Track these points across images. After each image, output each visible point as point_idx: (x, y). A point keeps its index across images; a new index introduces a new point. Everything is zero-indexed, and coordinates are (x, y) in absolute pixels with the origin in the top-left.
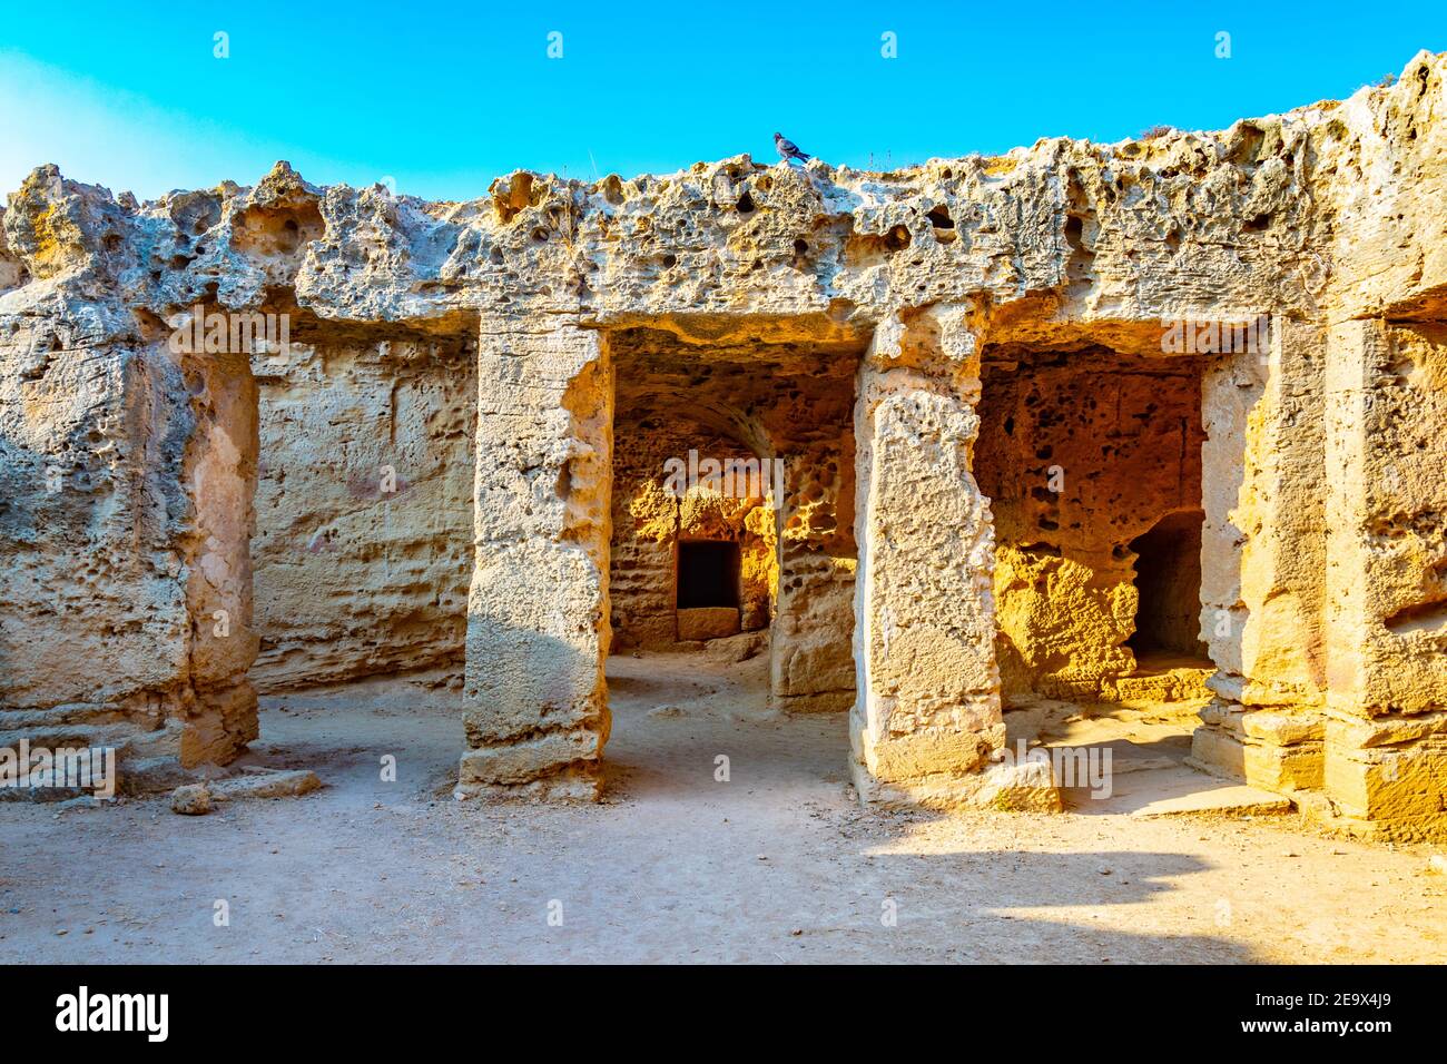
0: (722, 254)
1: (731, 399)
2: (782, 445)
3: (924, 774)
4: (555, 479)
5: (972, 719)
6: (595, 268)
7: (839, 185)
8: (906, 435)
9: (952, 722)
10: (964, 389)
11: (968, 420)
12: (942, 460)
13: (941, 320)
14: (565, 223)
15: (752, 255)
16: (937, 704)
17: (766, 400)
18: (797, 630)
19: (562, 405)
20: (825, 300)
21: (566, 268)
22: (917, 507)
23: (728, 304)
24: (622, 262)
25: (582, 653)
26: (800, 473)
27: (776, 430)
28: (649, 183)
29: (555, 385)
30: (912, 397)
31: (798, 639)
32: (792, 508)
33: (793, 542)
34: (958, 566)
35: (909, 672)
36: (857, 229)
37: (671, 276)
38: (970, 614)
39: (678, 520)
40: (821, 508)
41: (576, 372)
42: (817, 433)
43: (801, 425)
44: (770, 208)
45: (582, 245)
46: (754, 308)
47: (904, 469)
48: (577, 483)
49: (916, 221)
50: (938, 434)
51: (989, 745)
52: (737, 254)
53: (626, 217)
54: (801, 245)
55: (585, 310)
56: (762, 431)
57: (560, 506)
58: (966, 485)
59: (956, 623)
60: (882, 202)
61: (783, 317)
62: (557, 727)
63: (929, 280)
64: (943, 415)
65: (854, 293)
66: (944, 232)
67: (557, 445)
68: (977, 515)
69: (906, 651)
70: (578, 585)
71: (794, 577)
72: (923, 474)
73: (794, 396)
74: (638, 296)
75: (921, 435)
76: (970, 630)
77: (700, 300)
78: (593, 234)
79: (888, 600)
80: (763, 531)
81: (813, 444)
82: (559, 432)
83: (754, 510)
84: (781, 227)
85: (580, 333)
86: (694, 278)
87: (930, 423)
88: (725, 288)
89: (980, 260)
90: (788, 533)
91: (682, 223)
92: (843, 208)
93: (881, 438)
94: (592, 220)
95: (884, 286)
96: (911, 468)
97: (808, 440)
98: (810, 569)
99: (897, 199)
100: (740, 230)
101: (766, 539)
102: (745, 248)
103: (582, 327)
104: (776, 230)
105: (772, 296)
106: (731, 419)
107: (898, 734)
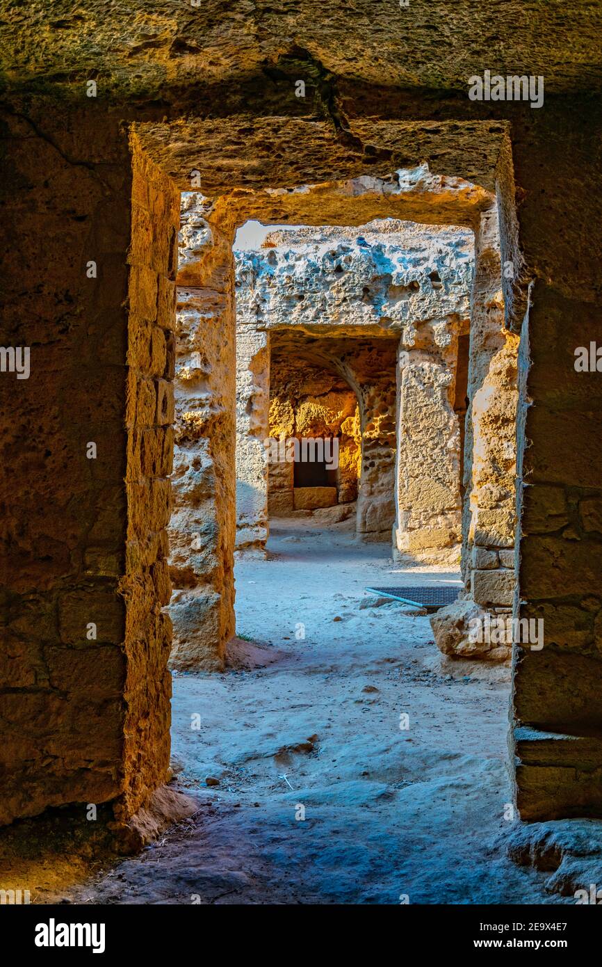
0: (327, 294)
1: (332, 352)
2: (363, 380)
3: (424, 548)
4: (245, 405)
5: (447, 522)
6: (264, 301)
7: (386, 256)
8: (417, 384)
9: (438, 523)
10: (448, 360)
11: (447, 377)
12: (435, 396)
13: (434, 328)
14: (250, 278)
15: (342, 295)
16: (430, 515)
17: (353, 352)
18: (371, 493)
19: (249, 369)
20: (378, 318)
21: (251, 301)
22: (422, 419)
23: (330, 319)
24: (278, 299)
25: (259, 489)
26: (374, 397)
27: (359, 371)
28: (290, 255)
29: (245, 359)
30: (420, 365)
31: (372, 498)
32: (369, 419)
33: (370, 440)
34: (442, 448)
35: (417, 499)
36: (394, 283)
37: (302, 306)
38: (447, 472)
39: (294, 426)
40: (387, 418)
41: (256, 353)
42: (385, 373)
43: (375, 367)
44: (351, 272)
45: (258, 291)
46: (343, 321)
47: (416, 401)
48: (255, 407)
49: (422, 279)
50: (433, 383)
51: (455, 534)
52: (335, 295)
53: (280, 276)
54: (366, 290)
55: (260, 322)
56: (351, 371)
57: (248, 418)
58: (446, 408)
59: (440, 476)
60: (406, 268)
61: (357, 326)
62: (247, 525)
63: (428, 308)
64: (435, 374)
65: (391, 314)
66: (437, 284)
67: (246, 389)
68: (451, 423)
69: (416, 489)
70: (257, 457)
71: (370, 461)
72: (425, 403)
73: (370, 350)
74: (286, 315)
75: (425, 384)
76: (447, 479)
77: (316, 317)
78: (264, 284)
79: (408, 465)
80: (353, 434)
81: (382, 379)
82: (247, 382)
83: (347, 419)
84: (356, 282)
85: (257, 334)
86: (314, 307)
87: (429, 378)
88: (329, 312)
89: (453, 298)
90: (366, 434)
91: (308, 279)
92: (387, 271)
93: (405, 386)
94: (263, 278)
95: (406, 311)
96: (419, 400)
97: (379, 377)
98: (380, 456)
99: (414, 266)
100: (336, 283)
101: (355, 440)
102: (339, 292)
103: (258, 330)
104: (353, 283)
105: (352, 316)
106: (331, 362)
107: (412, 529)
